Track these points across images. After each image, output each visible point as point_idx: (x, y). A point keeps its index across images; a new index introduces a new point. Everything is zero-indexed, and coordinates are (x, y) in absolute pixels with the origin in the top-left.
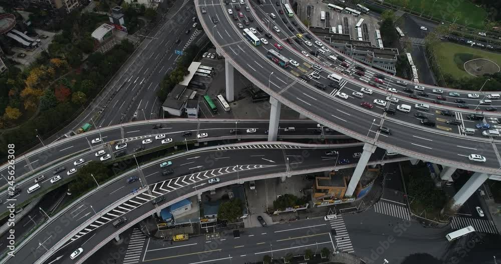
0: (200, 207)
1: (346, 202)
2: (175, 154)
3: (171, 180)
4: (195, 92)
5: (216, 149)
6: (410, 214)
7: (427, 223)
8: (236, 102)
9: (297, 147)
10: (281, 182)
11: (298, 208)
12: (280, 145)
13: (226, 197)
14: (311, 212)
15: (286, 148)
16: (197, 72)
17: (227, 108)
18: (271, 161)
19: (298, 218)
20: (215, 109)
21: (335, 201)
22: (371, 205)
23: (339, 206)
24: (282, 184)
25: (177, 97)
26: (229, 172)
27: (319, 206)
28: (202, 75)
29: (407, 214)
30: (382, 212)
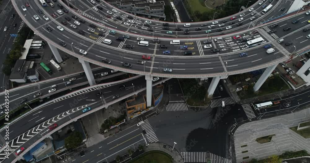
0: (53, 143)
1: (149, 110)
2: (22, 115)
3: (24, 134)
4: (33, 62)
5: (53, 102)
6: (187, 106)
7: (197, 109)
8: (64, 62)
9: (109, 85)
10: (106, 110)
11: (119, 124)
12: (97, 87)
13: (70, 131)
14: (128, 123)
15: (101, 88)
16: (31, 47)
17: (59, 68)
18: (93, 100)
19: (120, 130)
20: (49, 71)
21: (142, 112)
22: (164, 108)
23: (145, 114)
24: (106, 111)
25: (19, 69)
26: (65, 116)
27: (133, 118)
28: (36, 48)
29: (186, 107)
30: (171, 110)
